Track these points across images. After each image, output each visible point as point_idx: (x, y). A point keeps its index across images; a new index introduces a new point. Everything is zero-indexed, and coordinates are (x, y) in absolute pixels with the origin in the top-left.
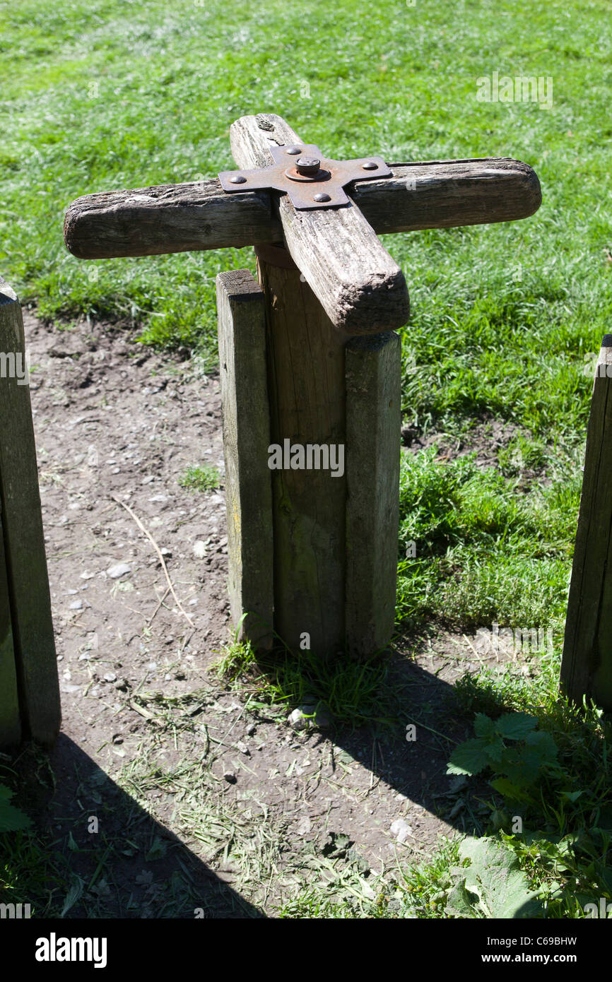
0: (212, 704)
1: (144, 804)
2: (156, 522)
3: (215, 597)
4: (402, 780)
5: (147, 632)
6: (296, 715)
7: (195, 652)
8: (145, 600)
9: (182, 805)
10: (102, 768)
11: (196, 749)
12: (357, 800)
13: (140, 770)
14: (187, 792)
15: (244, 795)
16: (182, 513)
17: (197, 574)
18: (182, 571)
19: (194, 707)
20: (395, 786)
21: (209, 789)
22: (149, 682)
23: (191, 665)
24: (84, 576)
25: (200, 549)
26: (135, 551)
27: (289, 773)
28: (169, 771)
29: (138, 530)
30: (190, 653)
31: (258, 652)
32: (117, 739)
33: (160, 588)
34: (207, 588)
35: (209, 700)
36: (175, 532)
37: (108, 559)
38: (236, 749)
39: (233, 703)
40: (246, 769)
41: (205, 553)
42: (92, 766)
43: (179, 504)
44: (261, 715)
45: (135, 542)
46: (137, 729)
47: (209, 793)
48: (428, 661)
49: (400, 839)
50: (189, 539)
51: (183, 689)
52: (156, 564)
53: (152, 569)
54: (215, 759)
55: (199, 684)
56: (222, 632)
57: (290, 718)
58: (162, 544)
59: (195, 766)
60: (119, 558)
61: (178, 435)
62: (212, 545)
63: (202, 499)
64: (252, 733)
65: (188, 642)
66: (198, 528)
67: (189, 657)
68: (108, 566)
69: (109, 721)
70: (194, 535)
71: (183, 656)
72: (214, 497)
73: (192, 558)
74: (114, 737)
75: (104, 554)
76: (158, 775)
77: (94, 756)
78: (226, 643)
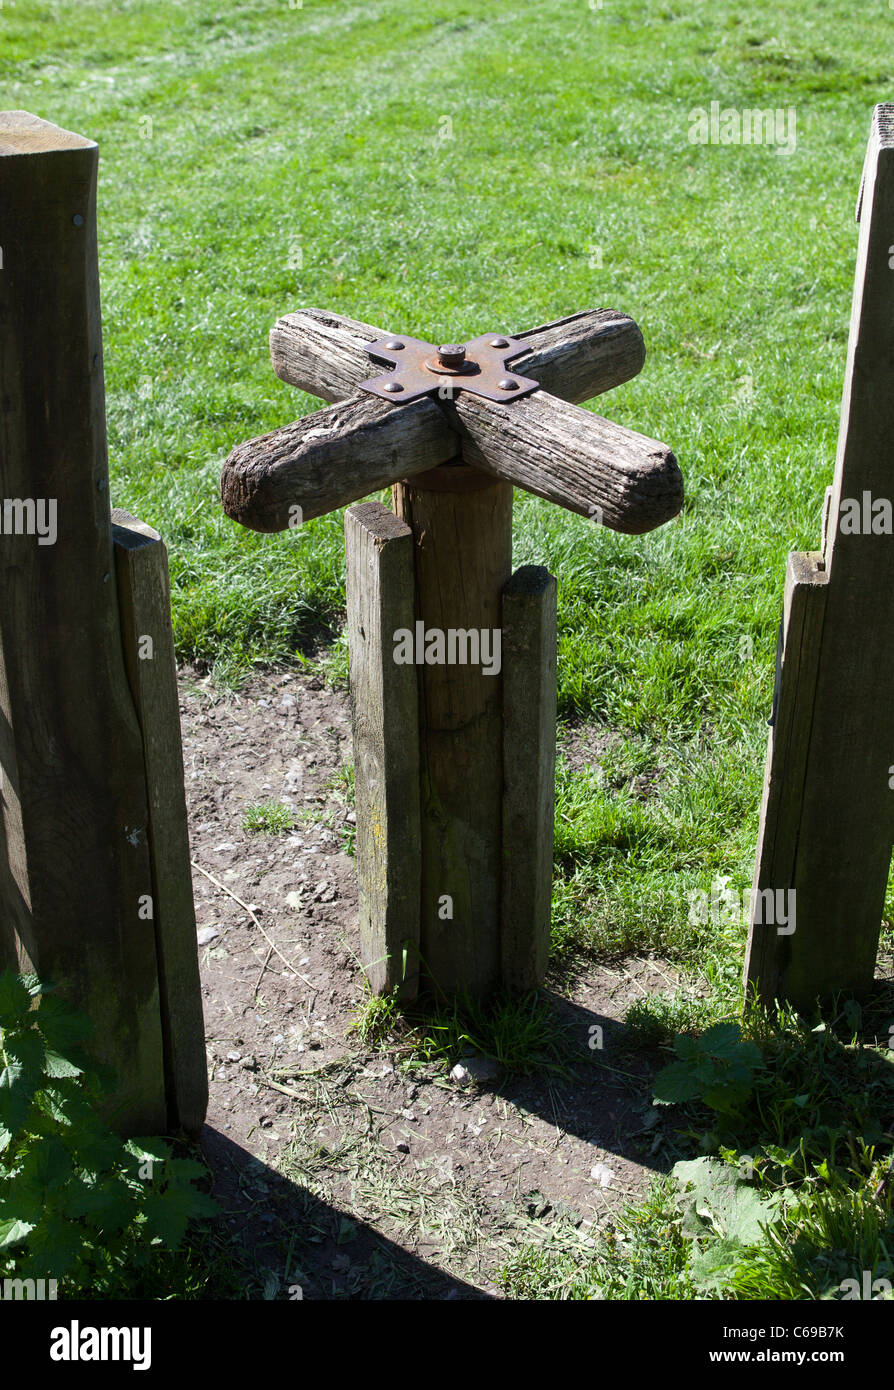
0: (360, 1071)
1: (315, 1188)
2: (230, 875)
3: (330, 952)
4: (590, 1124)
5: (260, 1001)
6: (459, 1071)
7: (324, 1017)
8: (245, 966)
9: (359, 1183)
10: (257, 1156)
11: (356, 1122)
12: (547, 1152)
13: (300, 1151)
14: (361, 1167)
15: (424, 1164)
16: (259, 861)
17: (299, 929)
18: (280, 928)
19: (343, 1076)
21: (383, 1162)
22: (280, 1057)
23: (323, 1031)
25: (293, 899)
26: (216, 911)
28: (334, 1148)
29: (213, 886)
30: (319, 1019)
32: (265, 1122)
33: (261, 951)
34: (316, 943)
35: (356, 1067)
36: (257, 884)
38: (402, 1117)
39: (385, 1067)
40: (418, 1136)
41: (301, 905)
42: (243, 1155)
43: (251, 852)
44: (418, 1076)
45: (213, 901)
46: (283, 1109)
47: (385, 1166)
48: (584, 996)
49: (604, 1183)
50: (276, 890)
51: (323, 1059)
52: (246, 924)
53: (243, 931)
54: (380, 1130)
55: (340, 1052)
56: (351, 988)
57: (452, 1075)
58: (249, 899)
59: (363, 1140)
61: (224, 769)
62: (306, 894)
63: (276, 843)
64: (415, 1095)
65: (313, 1008)
66: (284, 876)
69: (248, 1104)
70: (281, 885)
71: (311, 1023)
72: (290, 839)
73: (288, 912)
74: (261, 1120)
76: (324, 1154)
77: (246, 1143)
78: (358, 1001)
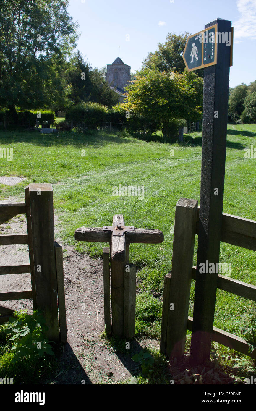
5: (90, 327)
6: (112, 348)
9: (85, 361)
12: (117, 367)
13: (80, 353)
14: (87, 359)
15: (97, 362)
18: (101, 316)
19: (94, 343)
20: (125, 366)
21: (91, 359)
22: (87, 337)
23: (96, 335)
24: (82, 313)
27: (107, 360)
28: (85, 354)
31: (107, 334)
32: (78, 346)
33: (95, 319)
35: (97, 342)
37: (88, 311)
38: (99, 353)
40: (99, 357)
42: (72, 350)
44: (105, 347)
46: (82, 345)
51: (93, 339)
53: (95, 314)
54: (94, 354)
55: (96, 339)
56: (103, 329)
57: (110, 349)
59: (90, 354)
60: (90, 311)
64: (103, 350)
65: (97, 330)
67: (96, 333)
68: (87, 312)
69: (77, 342)
75: (87, 310)
77: (73, 348)
78: (103, 332)
